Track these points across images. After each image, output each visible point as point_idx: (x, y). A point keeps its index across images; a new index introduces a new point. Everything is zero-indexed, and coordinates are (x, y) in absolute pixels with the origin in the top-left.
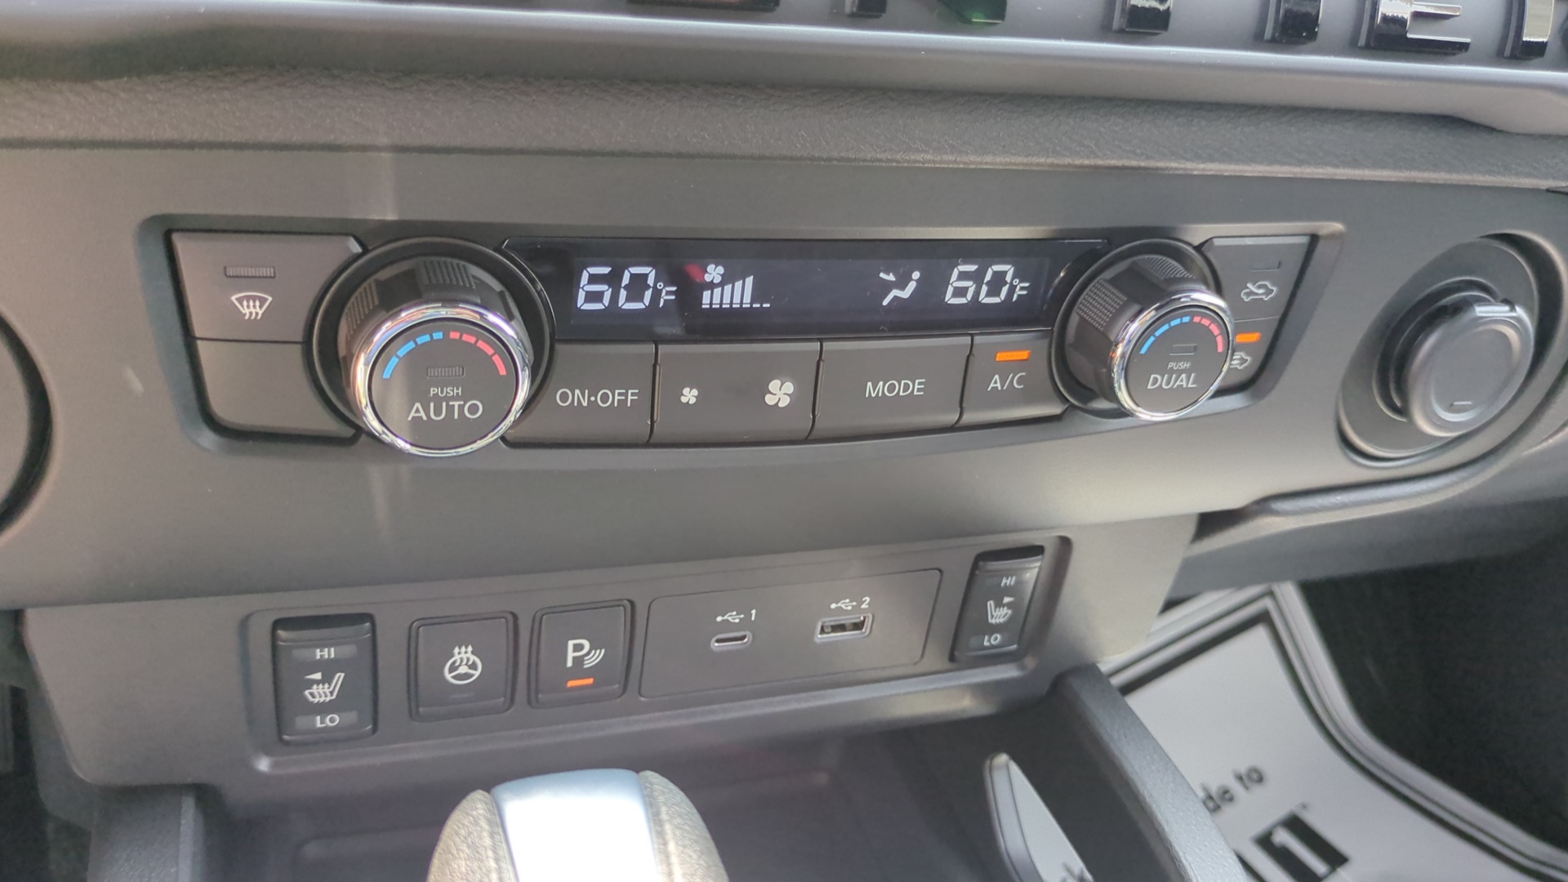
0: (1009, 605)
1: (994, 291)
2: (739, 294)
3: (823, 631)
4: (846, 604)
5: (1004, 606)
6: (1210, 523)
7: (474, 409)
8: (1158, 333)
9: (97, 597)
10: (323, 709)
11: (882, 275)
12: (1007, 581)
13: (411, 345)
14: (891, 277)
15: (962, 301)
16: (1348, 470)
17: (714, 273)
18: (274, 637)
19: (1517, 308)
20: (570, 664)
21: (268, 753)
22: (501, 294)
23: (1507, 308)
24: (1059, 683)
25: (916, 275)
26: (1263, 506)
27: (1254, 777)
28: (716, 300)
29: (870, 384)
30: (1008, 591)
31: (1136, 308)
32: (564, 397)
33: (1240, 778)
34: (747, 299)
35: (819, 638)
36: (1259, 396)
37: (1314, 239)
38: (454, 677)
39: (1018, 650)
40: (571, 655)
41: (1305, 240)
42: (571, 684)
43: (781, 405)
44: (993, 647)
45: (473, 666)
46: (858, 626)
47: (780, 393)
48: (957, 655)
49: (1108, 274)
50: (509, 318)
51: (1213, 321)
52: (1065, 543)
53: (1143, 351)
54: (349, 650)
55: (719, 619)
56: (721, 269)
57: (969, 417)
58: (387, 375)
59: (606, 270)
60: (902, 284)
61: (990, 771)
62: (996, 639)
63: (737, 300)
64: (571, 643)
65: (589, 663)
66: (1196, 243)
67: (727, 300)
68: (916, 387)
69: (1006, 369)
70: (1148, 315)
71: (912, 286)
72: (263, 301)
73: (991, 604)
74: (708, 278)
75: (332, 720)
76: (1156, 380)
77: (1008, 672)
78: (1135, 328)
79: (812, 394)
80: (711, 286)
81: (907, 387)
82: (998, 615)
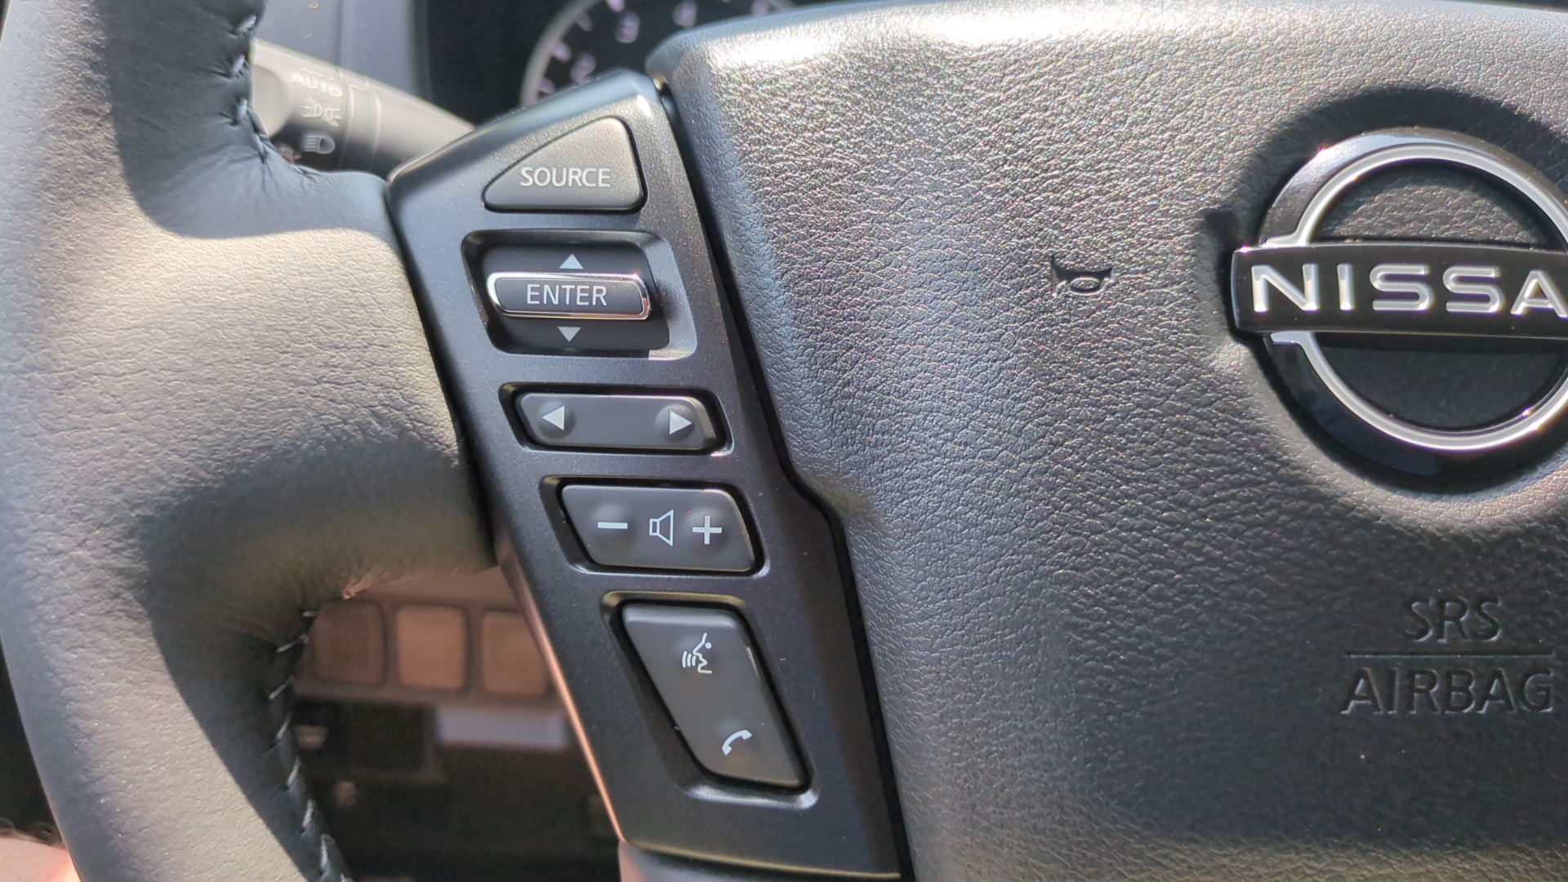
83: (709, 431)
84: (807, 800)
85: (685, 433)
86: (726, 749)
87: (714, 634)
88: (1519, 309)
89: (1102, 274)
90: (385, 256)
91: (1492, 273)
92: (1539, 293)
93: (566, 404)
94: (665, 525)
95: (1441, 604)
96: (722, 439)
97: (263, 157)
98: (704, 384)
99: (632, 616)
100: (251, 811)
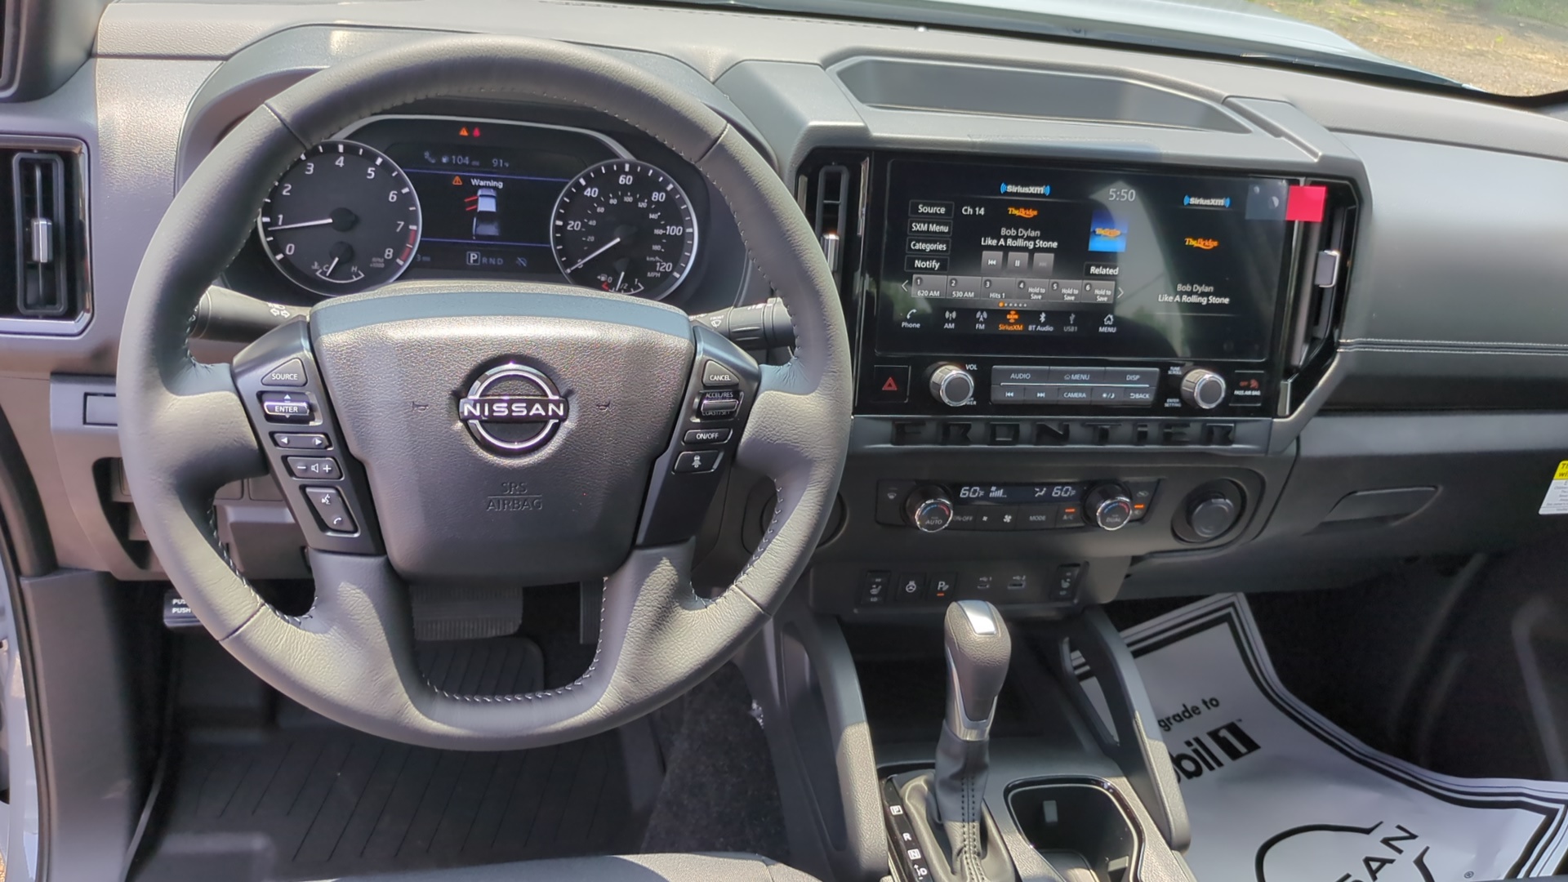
0: (1068, 582)
1: (1066, 492)
3: (1010, 586)
4: (1018, 578)
6: (1136, 560)
7: (939, 522)
8: (1109, 508)
10: (874, 596)
11: (1035, 489)
12: (1069, 574)
13: (928, 508)
14: (1038, 490)
15: (1057, 496)
16: (1176, 545)
17: (993, 488)
18: (866, 574)
19: (1228, 500)
20: (938, 589)
21: (857, 608)
22: (946, 494)
23: (1224, 499)
24: (1084, 609)
25: (1044, 489)
26: (1152, 554)
27: (1212, 703)
28: (994, 495)
29: (1031, 517)
30: (1068, 577)
31: (1103, 500)
32: (959, 518)
33: (1205, 702)
34: (1002, 495)
35: (1009, 588)
36: (1144, 523)
37: (1159, 481)
38: (909, 590)
39: (1071, 597)
40: (940, 586)
41: (1157, 481)
42: (938, 595)
43: (1008, 521)
44: (1062, 595)
45: (914, 587)
46: (1022, 585)
47: (1008, 519)
48: (1052, 596)
49: (1098, 490)
50: (948, 501)
51: (1124, 504)
52: (1087, 563)
53: (1105, 511)
54: (884, 580)
55: (981, 579)
56: (995, 488)
57: (1058, 526)
58: (923, 513)
59: (968, 488)
60: (1041, 491)
62: (1064, 593)
63: (999, 495)
64: (941, 583)
65: (944, 589)
66: (1124, 481)
68: (1043, 518)
69: (1068, 514)
70: (1108, 502)
71: (1043, 492)
72: (894, 495)
73: (1063, 580)
74: (992, 490)
75: (874, 599)
76: (1108, 519)
77: (1067, 604)
78: (1104, 505)
79: (1015, 519)
80: (993, 492)
81: (1041, 518)
82: (1065, 585)
83: (327, 444)
84: (356, 535)
85: (320, 444)
86: (335, 523)
87: (330, 494)
88: (531, 414)
89: (426, 406)
90: (235, 397)
91: (524, 405)
92: (537, 409)
93: (288, 437)
94: (316, 467)
95: (511, 484)
96: (330, 445)
97: (194, 365)
98: (325, 431)
99: (308, 490)
100: (206, 542)
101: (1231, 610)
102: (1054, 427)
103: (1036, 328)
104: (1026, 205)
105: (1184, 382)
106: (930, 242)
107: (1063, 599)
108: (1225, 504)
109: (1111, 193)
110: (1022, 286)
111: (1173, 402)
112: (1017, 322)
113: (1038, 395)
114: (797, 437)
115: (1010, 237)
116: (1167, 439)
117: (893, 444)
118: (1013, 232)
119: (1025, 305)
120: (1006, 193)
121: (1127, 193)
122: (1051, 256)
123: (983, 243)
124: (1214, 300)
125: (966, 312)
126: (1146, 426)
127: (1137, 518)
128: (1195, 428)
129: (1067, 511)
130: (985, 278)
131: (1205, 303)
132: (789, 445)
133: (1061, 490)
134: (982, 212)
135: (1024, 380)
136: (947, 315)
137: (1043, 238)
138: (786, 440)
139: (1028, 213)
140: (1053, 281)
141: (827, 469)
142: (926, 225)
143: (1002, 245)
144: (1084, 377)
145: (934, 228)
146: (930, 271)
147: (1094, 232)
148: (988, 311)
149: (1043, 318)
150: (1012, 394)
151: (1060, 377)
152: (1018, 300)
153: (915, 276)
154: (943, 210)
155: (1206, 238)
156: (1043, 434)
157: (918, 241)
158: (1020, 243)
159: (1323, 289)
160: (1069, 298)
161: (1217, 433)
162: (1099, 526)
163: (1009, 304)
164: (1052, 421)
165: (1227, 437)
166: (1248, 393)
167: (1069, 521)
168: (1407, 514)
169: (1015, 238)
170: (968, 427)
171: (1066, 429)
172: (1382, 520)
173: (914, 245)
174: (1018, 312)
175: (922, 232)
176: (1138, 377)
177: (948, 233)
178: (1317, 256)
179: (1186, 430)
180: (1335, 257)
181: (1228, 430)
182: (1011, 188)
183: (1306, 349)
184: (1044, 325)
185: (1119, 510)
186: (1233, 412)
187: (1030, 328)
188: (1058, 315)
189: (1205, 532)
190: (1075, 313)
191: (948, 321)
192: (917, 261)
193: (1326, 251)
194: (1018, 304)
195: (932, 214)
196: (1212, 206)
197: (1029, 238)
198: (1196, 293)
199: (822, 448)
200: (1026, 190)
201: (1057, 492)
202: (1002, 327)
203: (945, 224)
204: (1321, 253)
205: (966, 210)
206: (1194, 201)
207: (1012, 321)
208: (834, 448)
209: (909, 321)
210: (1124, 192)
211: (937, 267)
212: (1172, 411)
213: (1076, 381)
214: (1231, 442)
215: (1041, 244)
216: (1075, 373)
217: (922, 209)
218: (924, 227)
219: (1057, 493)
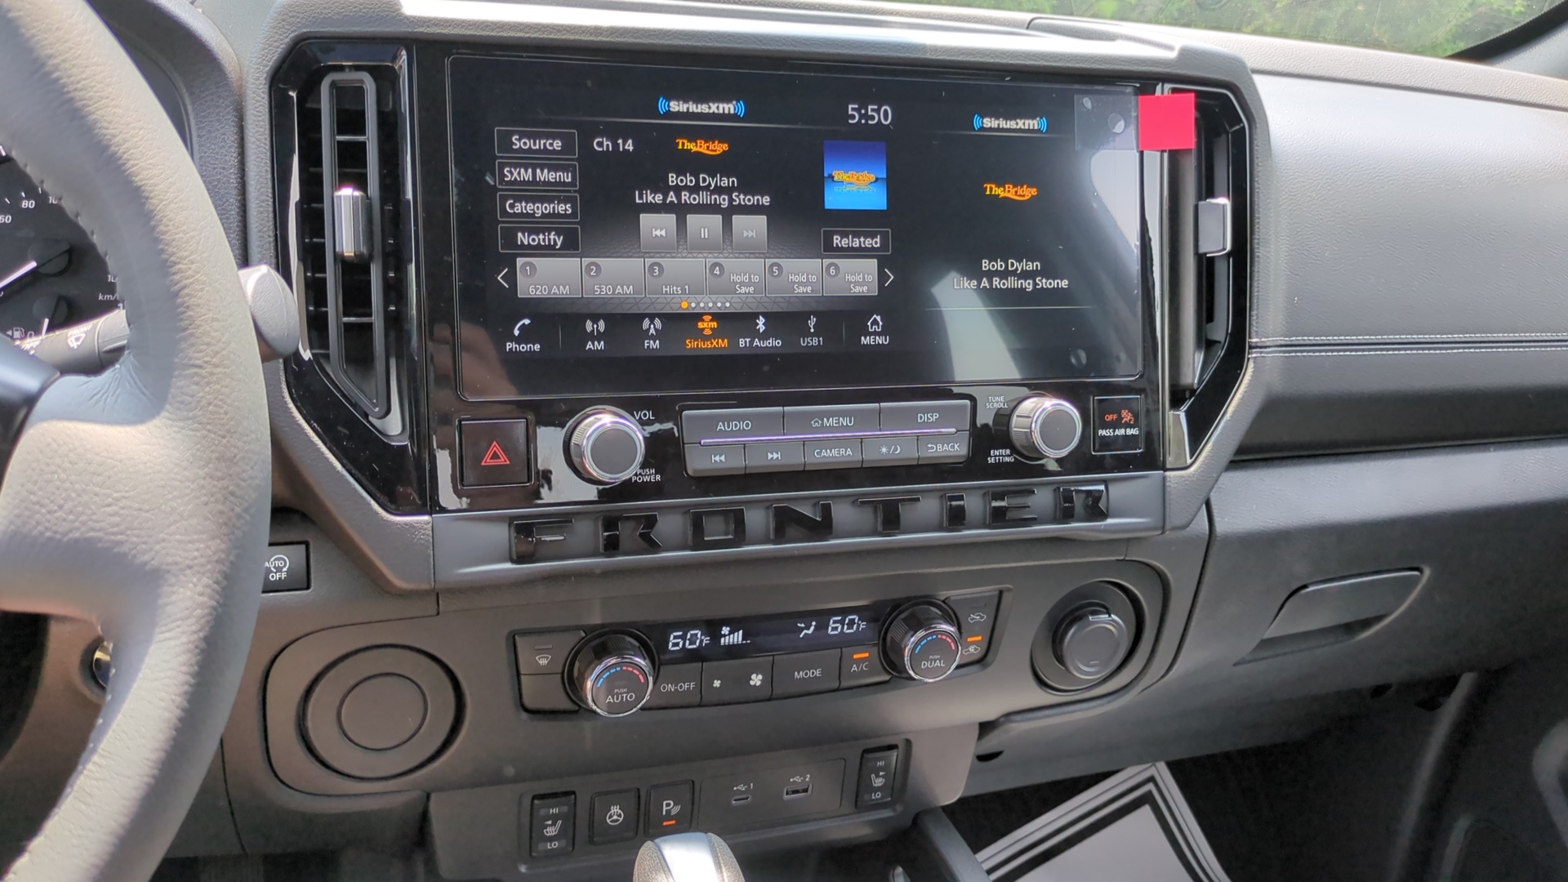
0: (883, 777)
1: (850, 626)
2: (737, 638)
3: (787, 794)
4: (798, 779)
5: (881, 777)
6: (986, 728)
7: (631, 697)
8: (922, 644)
9: (475, 785)
10: (551, 839)
11: (799, 625)
12: (881, 764)
13: (608, 673)
14: (803, 625)
15: (836, 632)
16: (1045, 697)
17: (725, 630)
18: (532, 802)
19: (1112, 615)
20: (664, 813)
21: (525, 863)
22: (639, 647)
23: (1107, 616)
24: (916, 819)
25: (814, 623)
26: (1012, 716)
28: (727, 641)
29: (796, 673)
30: (881, 768)
31: (912, 633)
32: (664, 688)
34: (740, 639)
35: (786, 797)
36: (986, 666)
37: (1001, 592)
38: (611, 822)
39: (891, 801)
40: (665, 808)
41: (997, 593)
42: (665, 824)
43: (757, 684)
44: (876, 799)
45: (620, 816)
46: (806, 791)
47: (756, 680)
48: (859, 803)
49: (903, 616)
50: (645, 659)
51: (947, 636)
52: (908, 742)
53: (916, 652)
54: (565, 809)
55: (735, 788)
56: (728, 629)
57: (844, 684)
58: (599, 685)
59: (680, 633)
60: (808, 627)
61: (893, 877)
62: (878, 795)
63: (736, 640)
64: (665, 803)
65: (673, 813)
66: (942, 598)
67: (731, 641)
68: (818, 673)
69: (859, 661)
70: (921, 634)
71: (812, 628)
72: (548, 658)
73: (873, 776)
74: (723, 633)
75: (555, 845)
76: (925, 664)
77: (886, 813)
78: (913, 640)
79: (770, 680)
80: (725, 636)
81: (813, 673)
82: (878, 782)
101: (1150, 787)
102: (806, 510)
103: (752, 342)
104: (709, 134)
105: (1014, 420)
106: (542, 200)
107: (878, 806)
108: (1111, 623)
109: (850, 112)
110: (717, 271)
111: (1000, 455)
112: (716, 334)
113: (770, 456)
114: (117, 519)
115: (686, 188)
116: (999, 517)
117: (513, 561)
118: (689, 180)
119: (728, 305)
120: (669, 115)
121: (878, 111)
122: (761, 221)
123: (637, 201)
124: (1044, 283)
125: (624, 322)
126: (961, 498)
127: (975, 658)
128: (1042, 498)
129: (855, 656)
130: (649, 261)
131: (1030, 288)
132: (100, 540)
133: (842, 622)
134: (630, 146)
135: (742, 433)
136: (589, 326)
137: (744, 188)
138: (93, 529)
139: (711, 147)
140: (769, 262)
141: (200, 589)
142: (530, 170)
143: (672, 202)
144: (845, 421)
145: (544, 175)
146: (547, 251)
147: (831, 177)
148: (661, 316)
149: (761, 326)
150: (723, 458)
151: (804, 421)
152: (714, 297)
153: (520, 261)
154: (557, 145)
155: (1017, 184)
156: (786, 522)
157: (519, 199)
158: (703, 198)
159: (1213, 258)
160: (801, 289)
161: (1078, 501)
162: (914, 679)
163: (698, 304)
164: (803, 500)
165: (1096, 509)
166: (1120, 432)
167: (861, 674)
168: (1379, 618)
169: (695, 189)
170: (651, 522)
171: (826, 511)
172: (1350, 628)
173: (512, 206)
174: (716, 316)
175: (524, 183)
176: (936, 416)
177: (572, 184)
178: (1196, 208)
179: (1030, 501)
180: (1224, 206)
181: (1095, 497)
182: (676, 106)
183: (1199, 358)
184: (764, 336)
185: (937, 646)
186: (1097, 465)
187: (742, 342)
188: (786, 320)
189: (1085, 670)
190: (815, 314)
191: (592, 337)
192: (520, 235)
193: (1208, 200)
194: (715, 303)
195: (538, 151)
196: (1020, 130)
197: (719, 190)
198: (1014, 273)
199: (180, 542)
200: (703, 108)
201: (834, 627)
202: (691, 344)
203: (564, 169)
204: (1201, 203)
205: (600, 144)
206: (989, 122)
207: (708, 332)
208: (213, 538)
209: (519, 340)
210: (873, 110)
211: (559, 243)
212: (1001, 470)
213: (831, 429)
214: (1102, 515)
215: (740, 199)
216: (829, 414)
217: (518, 143)
218: (527, 175)
219: (835, 629)
